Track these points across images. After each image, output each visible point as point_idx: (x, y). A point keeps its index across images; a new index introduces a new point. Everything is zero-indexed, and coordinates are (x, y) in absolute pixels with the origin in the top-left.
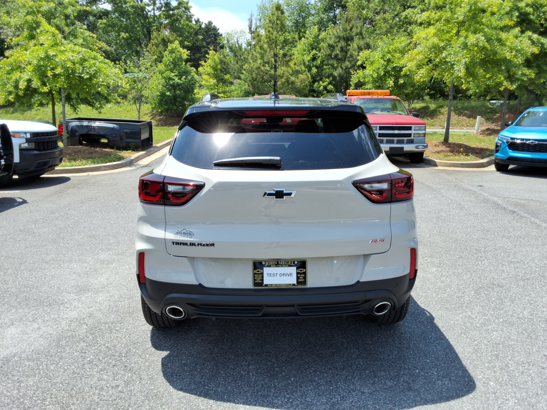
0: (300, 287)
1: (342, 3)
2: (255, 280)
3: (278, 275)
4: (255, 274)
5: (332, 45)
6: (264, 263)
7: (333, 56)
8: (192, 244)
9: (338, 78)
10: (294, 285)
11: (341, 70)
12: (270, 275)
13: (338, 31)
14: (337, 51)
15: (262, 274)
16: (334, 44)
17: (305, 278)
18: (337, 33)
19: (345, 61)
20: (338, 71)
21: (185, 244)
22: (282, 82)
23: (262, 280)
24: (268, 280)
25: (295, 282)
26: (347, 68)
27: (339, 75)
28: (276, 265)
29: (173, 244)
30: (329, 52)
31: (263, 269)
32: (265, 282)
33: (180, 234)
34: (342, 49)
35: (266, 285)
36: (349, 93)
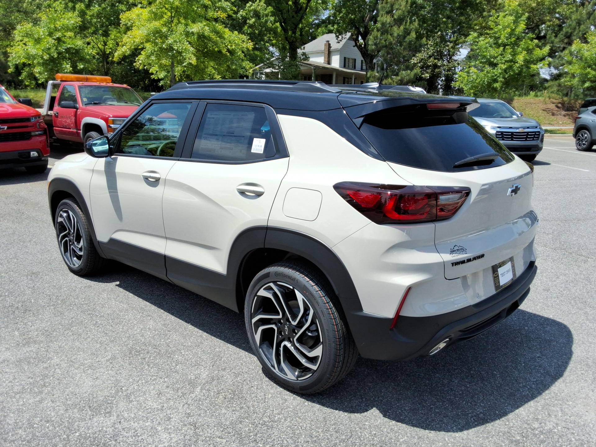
0: (515, 279)
2: (495, 284)
3: (506, 273)
4: (495, 277)
8: (469, 260)
10: (512, 279)
15: (498, 275)
17: (515, 270)
21: (463, 262)
23: (499, 282)
28: (503, 264)
29: (453, 266)
31: (498, 271)
33: (455, 253)
35: (502, 286)
36: (61, 78)
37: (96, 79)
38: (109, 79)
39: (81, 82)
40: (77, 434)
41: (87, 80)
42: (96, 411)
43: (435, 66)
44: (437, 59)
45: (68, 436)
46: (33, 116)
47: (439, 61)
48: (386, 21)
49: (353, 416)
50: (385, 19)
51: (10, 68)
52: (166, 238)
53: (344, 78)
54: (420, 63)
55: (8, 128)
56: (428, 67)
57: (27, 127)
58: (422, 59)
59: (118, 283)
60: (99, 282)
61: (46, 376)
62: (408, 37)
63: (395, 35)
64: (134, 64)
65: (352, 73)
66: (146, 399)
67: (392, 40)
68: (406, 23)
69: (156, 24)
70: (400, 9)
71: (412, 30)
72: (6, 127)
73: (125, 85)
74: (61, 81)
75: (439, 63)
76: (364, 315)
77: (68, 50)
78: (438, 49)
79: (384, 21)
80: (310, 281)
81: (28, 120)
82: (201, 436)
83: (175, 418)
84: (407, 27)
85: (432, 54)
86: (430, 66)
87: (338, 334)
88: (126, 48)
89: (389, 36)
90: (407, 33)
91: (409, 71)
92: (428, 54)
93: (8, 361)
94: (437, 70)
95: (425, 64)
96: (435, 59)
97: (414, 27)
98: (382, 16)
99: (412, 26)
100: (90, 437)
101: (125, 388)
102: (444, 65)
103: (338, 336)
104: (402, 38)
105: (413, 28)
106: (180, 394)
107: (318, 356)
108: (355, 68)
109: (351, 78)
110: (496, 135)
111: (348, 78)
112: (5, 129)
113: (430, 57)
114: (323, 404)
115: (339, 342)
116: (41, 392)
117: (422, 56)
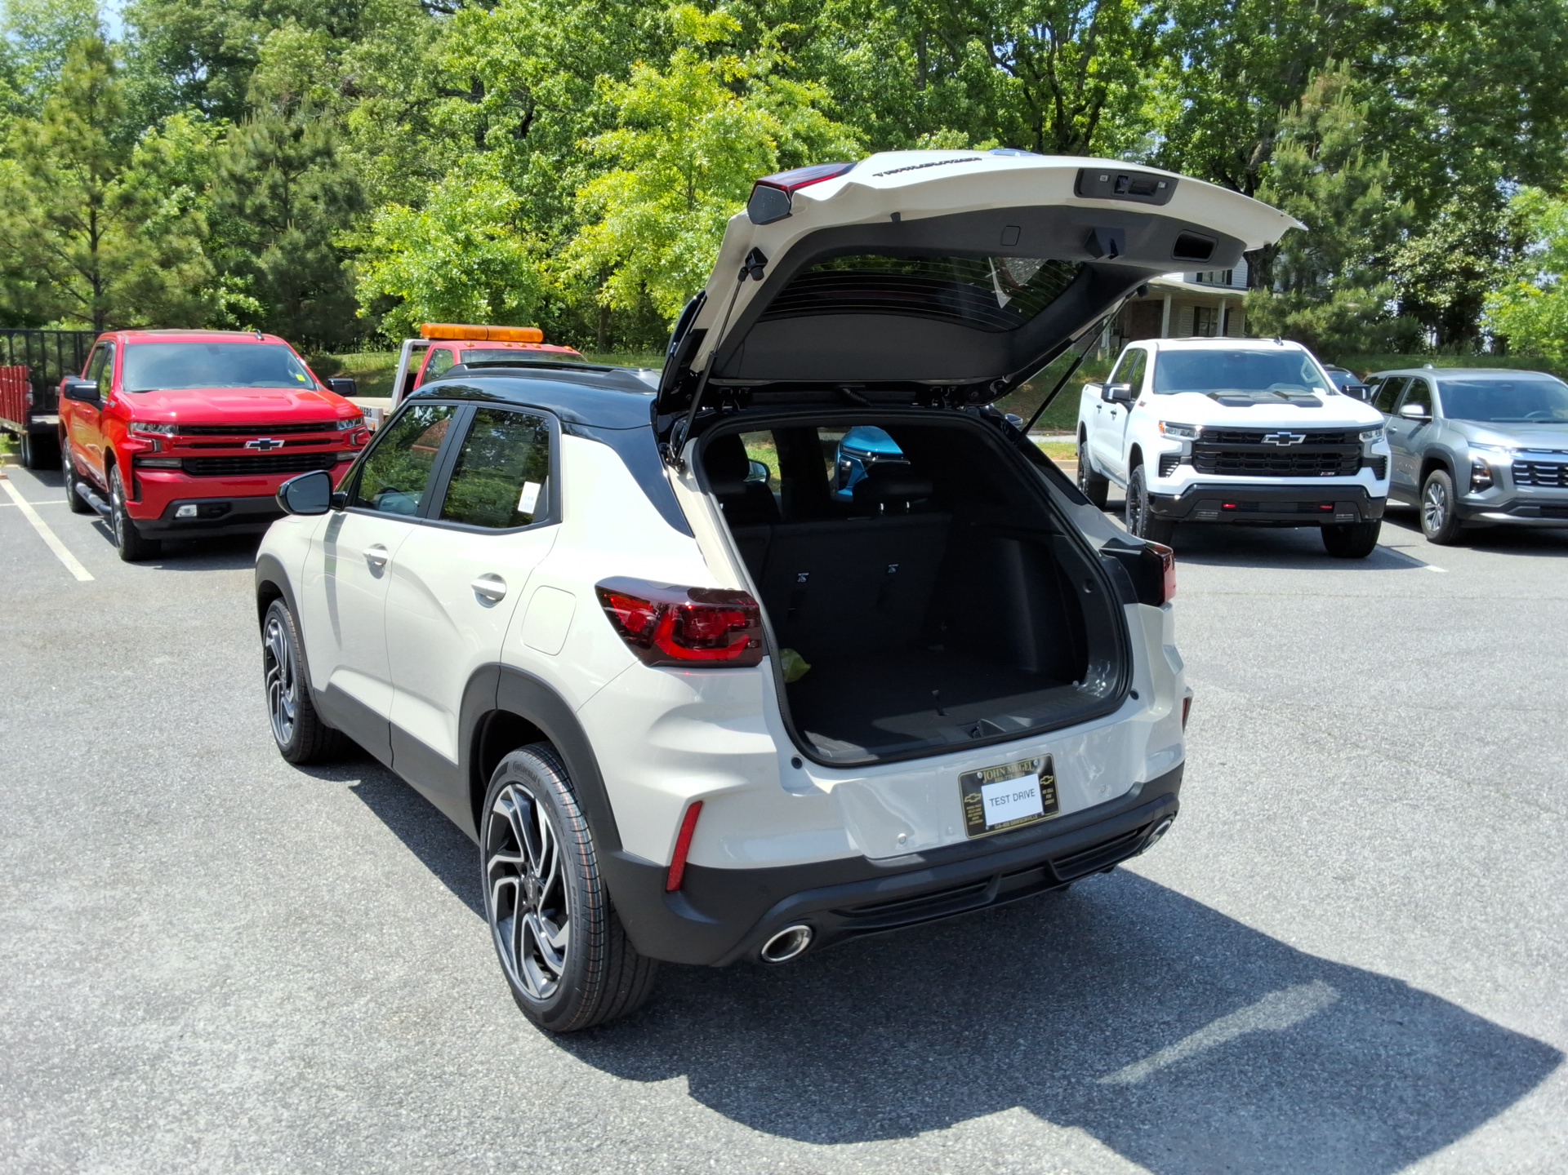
0: (1051, 817)
1: (222, 49)
2: (969, 820)
3: (1011, 798)
4: (967, 805)
5: (242, 176)
6: (979, 775)
7: (248, 211)
9: (270, 277)
10: (1039, 815)
11: (279, 254)
12: (995, 801)
13: (256, 135)
14: (262, 195)
15: (981, 802)
16: (247, 175)
17: (1054, 795)
18: (255, 142)
19: (285, 227)
20: (266, 255)
22: (126, 282)
23: (983, 817)
24: (995, 816)
25: (1039, 809)
26: (295, 248)
27: (275, 269)
28: (1003, 776)
30: (231, 197)
31: (980, 792)
32: (989, 822)
34: (273, 188)
35: (992, 828)
36: (432, 332)
37: (508, 333)
38: (538, 335)
39: (468, 343)
40: (96, 1046)
41: (488, 337)
42: (153, 1012)
43: (1468, 273)
44: (1474, 253)
45: (78, 1047)
46: (343, 419)
47: (1479, 258)
48: (1296, 161)
49: (626, 1084)
50: (1292, 156)
51: (360, 307)
52: (393, 686)
53: (1197, 309)
54: (1421, 264)
55: (284, 445)
56: (1446, 275)
57: (328, 441)
58: (1429, 255)
59: (356, 783)
60: (321, 778)
61: (109, 944)
62: (1361, 199)
63: (1322, 194)
64: (598, 297)
65: (1219, 297)
66: (256, 1005)
67: (1313, 208)
68: (1353, 163)
69: (649, 208)
70: (1336, 128)
71: (1370, 180)
72: (282, 442)
73: (567, 348)
74: (431, 339)
75: (1480, 267)
76: (624, 858)
77: (485, 264)
78: (1477, 227)
79: (1291, 161)
80: (560, 784)
81: (332, 427)
82: (308, 1080)
83: (282, 1045)
84: (1357, 173)
85: (1458, 241)
86: (1453, 272)
87: (593, 898)
88: (584, 263)
89: (1305, 200)
90: (1358, 187)
91: (1362, 290)
92: (1445, 241)
93: (61, 910)
94: (1473, 285)
95: (1436, 267)
96: (1468, 253)
97: (1378, 173)
98: (1284, 148)
99: (1371, 172)
100: (114, 1053)
101: (233, 981)
102: (1495, 270)
103: (594, 903)
104: (1341, 202)
105: (1374, 177)
106: (324, 1003)
107: (564, 947)
108: (1229, 282)
109: (1216, 310)
110: (1514, 470)
111: (1209, 310)
112: (281, 446)
113: (1452, 248)
114: (583, 1056)
115: (595, 917)
116: (82, 970)
117: (1429, 245)
